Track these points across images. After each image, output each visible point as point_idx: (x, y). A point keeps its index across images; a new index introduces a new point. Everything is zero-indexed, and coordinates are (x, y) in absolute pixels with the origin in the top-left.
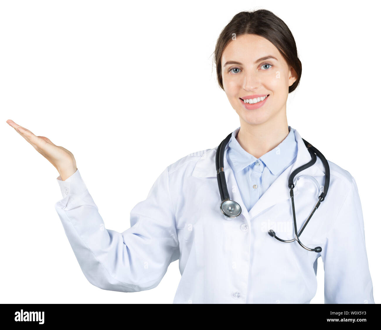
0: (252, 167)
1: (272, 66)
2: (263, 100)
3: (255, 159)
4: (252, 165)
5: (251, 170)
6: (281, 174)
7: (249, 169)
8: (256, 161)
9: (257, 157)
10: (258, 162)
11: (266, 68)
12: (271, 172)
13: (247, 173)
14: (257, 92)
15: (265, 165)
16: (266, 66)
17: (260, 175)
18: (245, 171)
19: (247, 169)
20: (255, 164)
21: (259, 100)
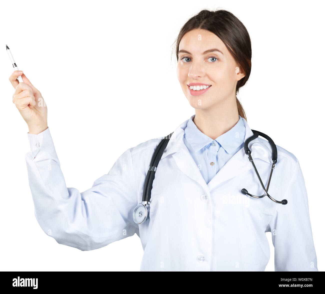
0: (208, 147)
1: (218, 59)
2: (205, 89)
3: (211, 141)
4: (208, 146)
5: (207, 150)
6: (235, 154)
7: (205, 149)
8: (212, 142)
9: (214, 139)
10: (214, 143)
11: (213, 61)
12: (226, 151)
13: (204, 152)
14: (201, 81)
15: (220, 146)
16: (213, 59)
17: (216, 154)
18: (202, 151)
19: (204, 149)
20: (211, 144)
21: (202, 88)
